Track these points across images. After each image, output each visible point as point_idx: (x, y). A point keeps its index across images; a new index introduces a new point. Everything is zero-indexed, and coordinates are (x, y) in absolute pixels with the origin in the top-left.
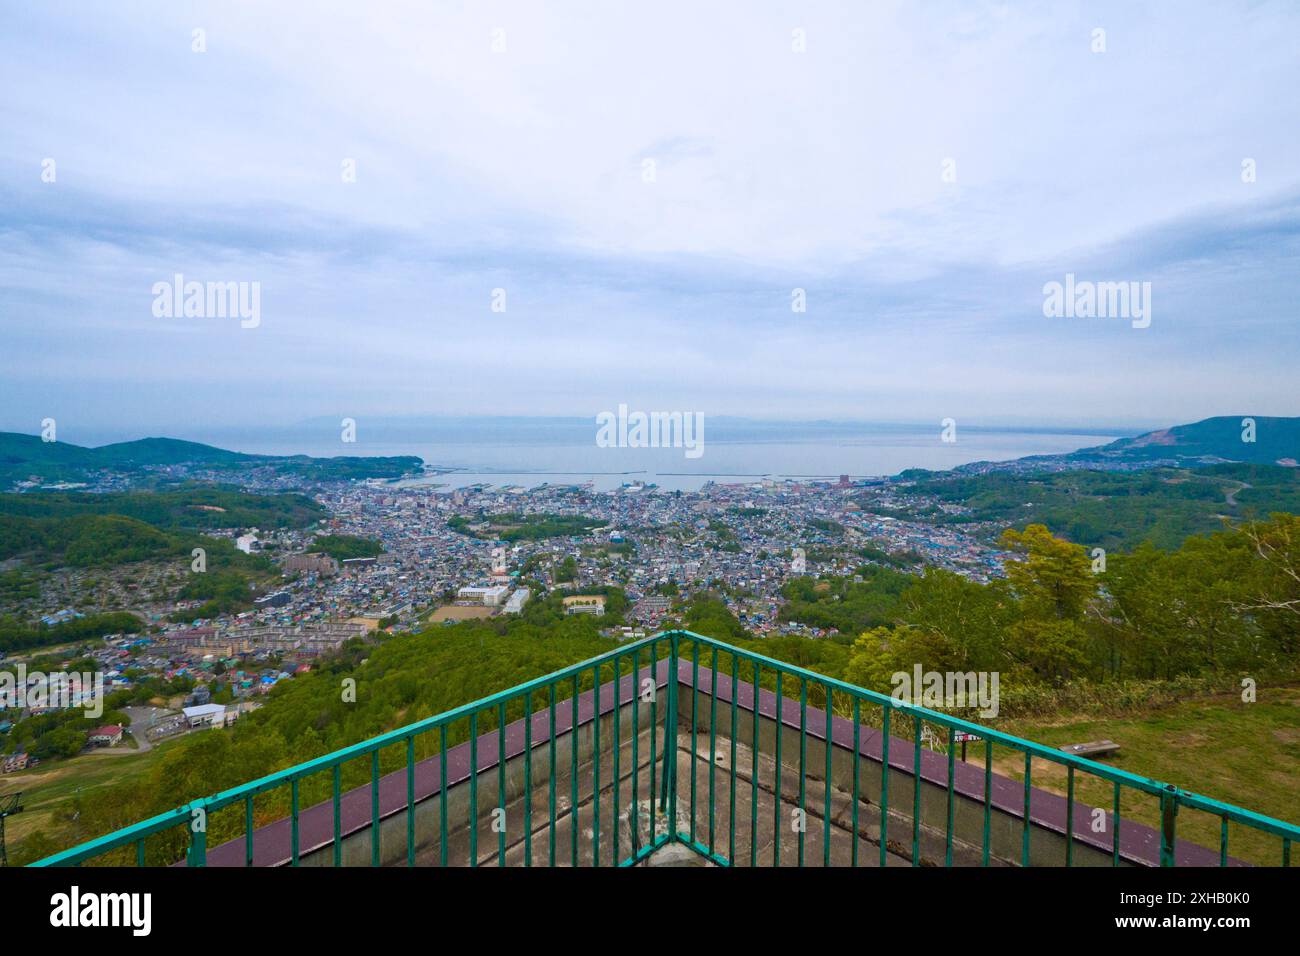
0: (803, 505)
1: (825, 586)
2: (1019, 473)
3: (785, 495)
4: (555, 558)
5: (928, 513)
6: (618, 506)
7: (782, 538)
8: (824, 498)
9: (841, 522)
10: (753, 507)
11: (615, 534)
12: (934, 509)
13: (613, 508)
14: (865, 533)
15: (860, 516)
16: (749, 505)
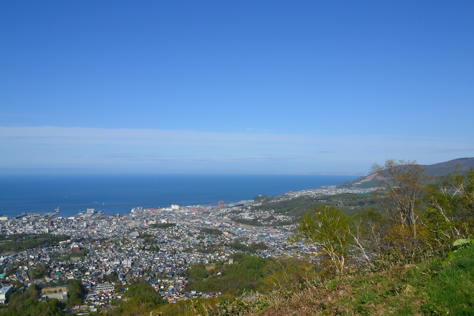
0: (198, 220)
1: (212, 267)
2: (314, 196)
3: (186, 214)
4: (31, 264)
5: (269, 219)
6: (76, 226)
7: (185, 240)
8: (210, 215)
9: (220, 229)
10: (166, 222)
11: (75, 245)
12: (271, 218)
13: (73, 227)
14: (234, 235)
15: (231, 224)
16: (163, 221)
